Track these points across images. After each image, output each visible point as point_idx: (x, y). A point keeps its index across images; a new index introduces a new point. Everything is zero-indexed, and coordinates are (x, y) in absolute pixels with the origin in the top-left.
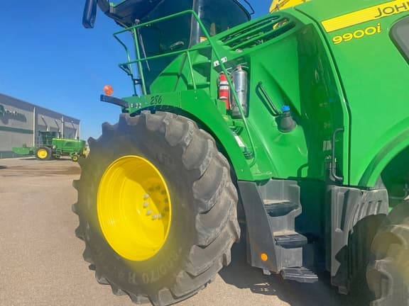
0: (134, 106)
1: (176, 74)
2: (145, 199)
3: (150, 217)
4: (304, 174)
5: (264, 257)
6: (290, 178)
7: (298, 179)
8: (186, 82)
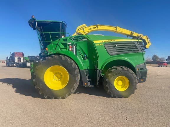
0: (50, 53)
1: (56, 44)
2: (54, 76)
3: (55, 81)
4: (89, 68)
5: (86, 84)
6: (86, 69)
7: (88, 69)
8: (60, 47)
